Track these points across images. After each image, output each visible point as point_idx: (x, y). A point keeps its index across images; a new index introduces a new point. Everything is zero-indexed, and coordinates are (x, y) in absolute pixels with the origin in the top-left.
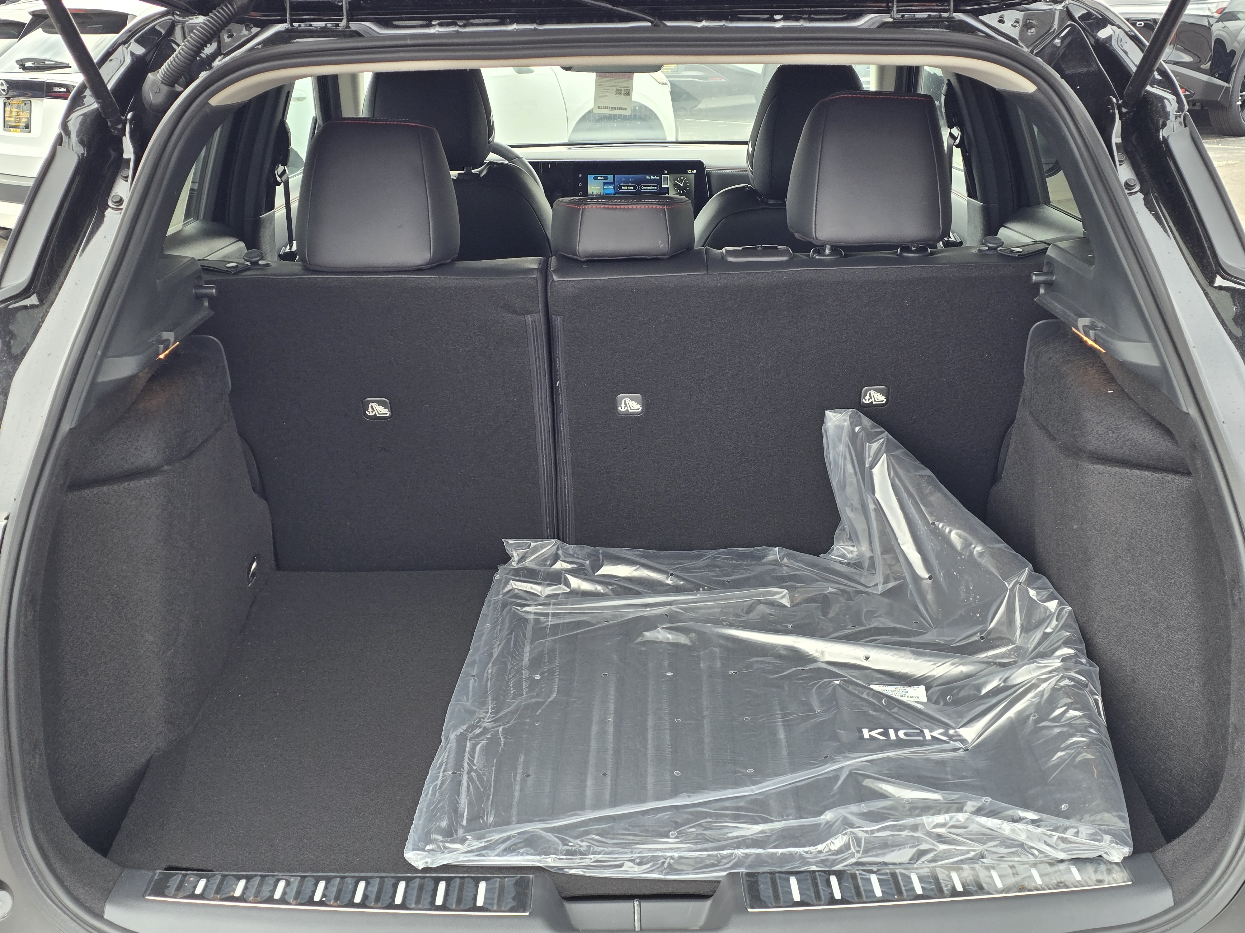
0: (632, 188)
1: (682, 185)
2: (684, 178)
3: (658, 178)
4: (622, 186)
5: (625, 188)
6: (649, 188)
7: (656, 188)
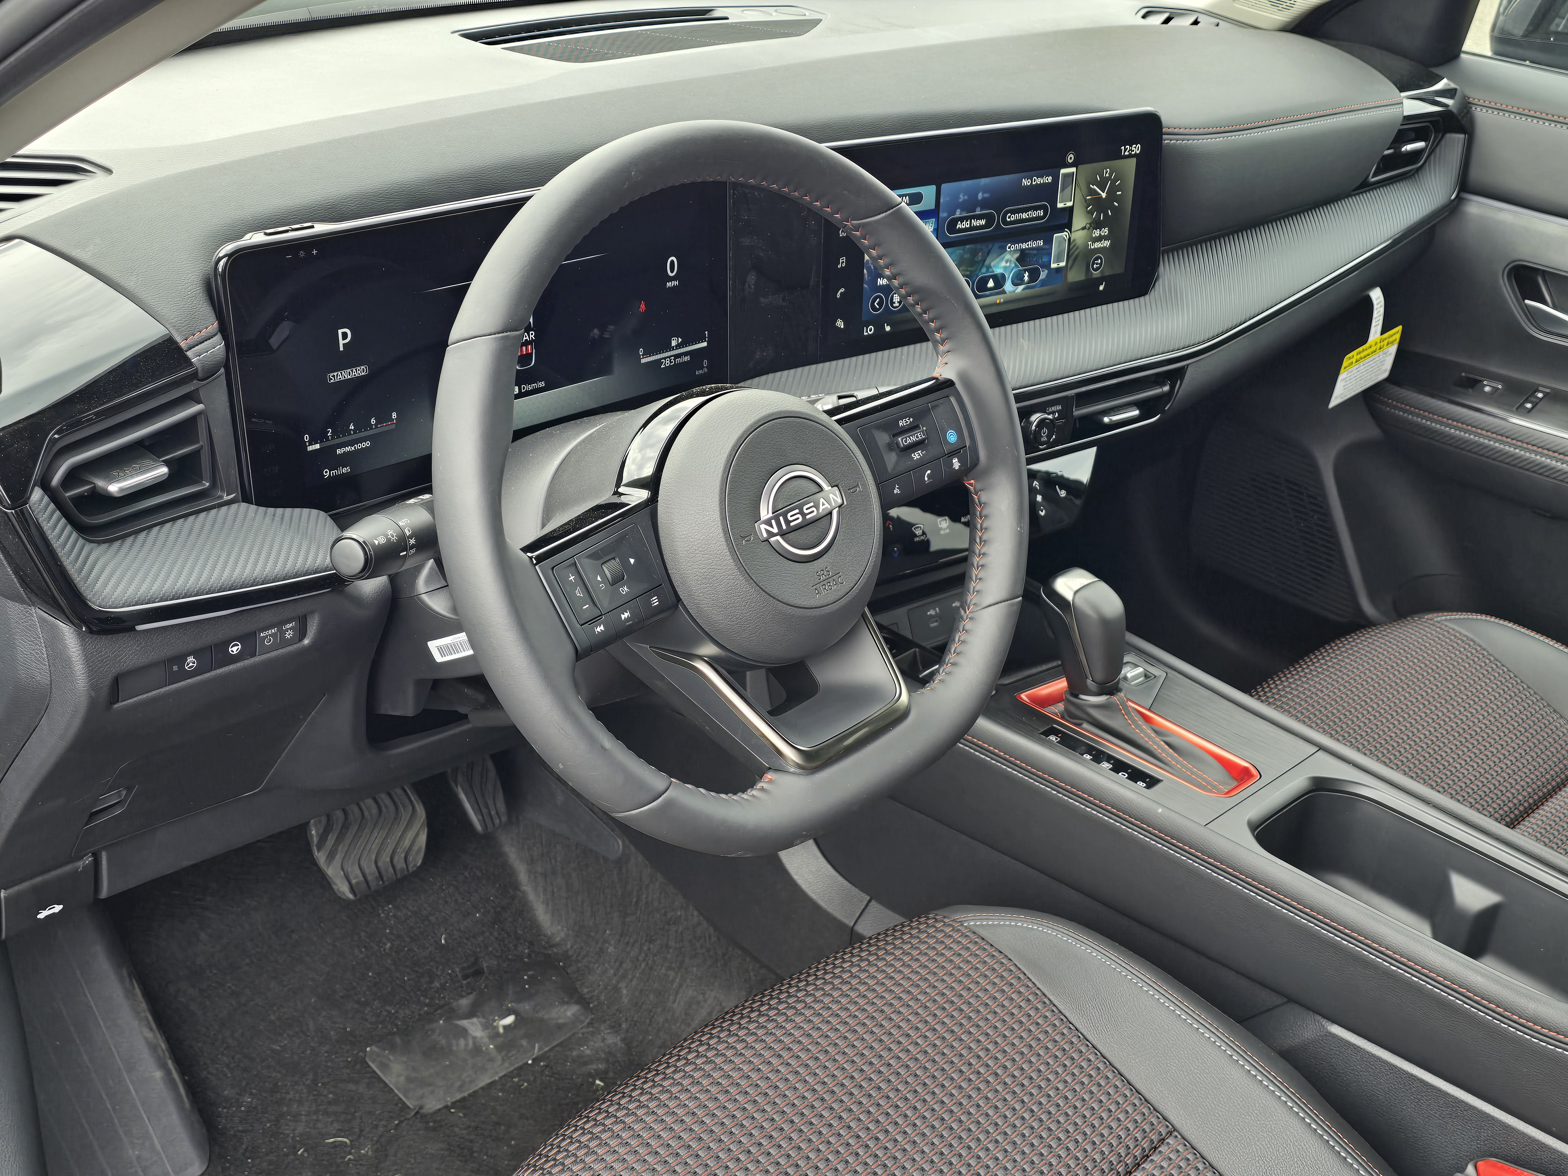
0: (983, 222)
1: (1104, 195)
2: (1111, 174)
3: (1050, 179)
4: (954, 222)
5: (965, 225)
6: (1024, 216)
7: (1041, 213)
